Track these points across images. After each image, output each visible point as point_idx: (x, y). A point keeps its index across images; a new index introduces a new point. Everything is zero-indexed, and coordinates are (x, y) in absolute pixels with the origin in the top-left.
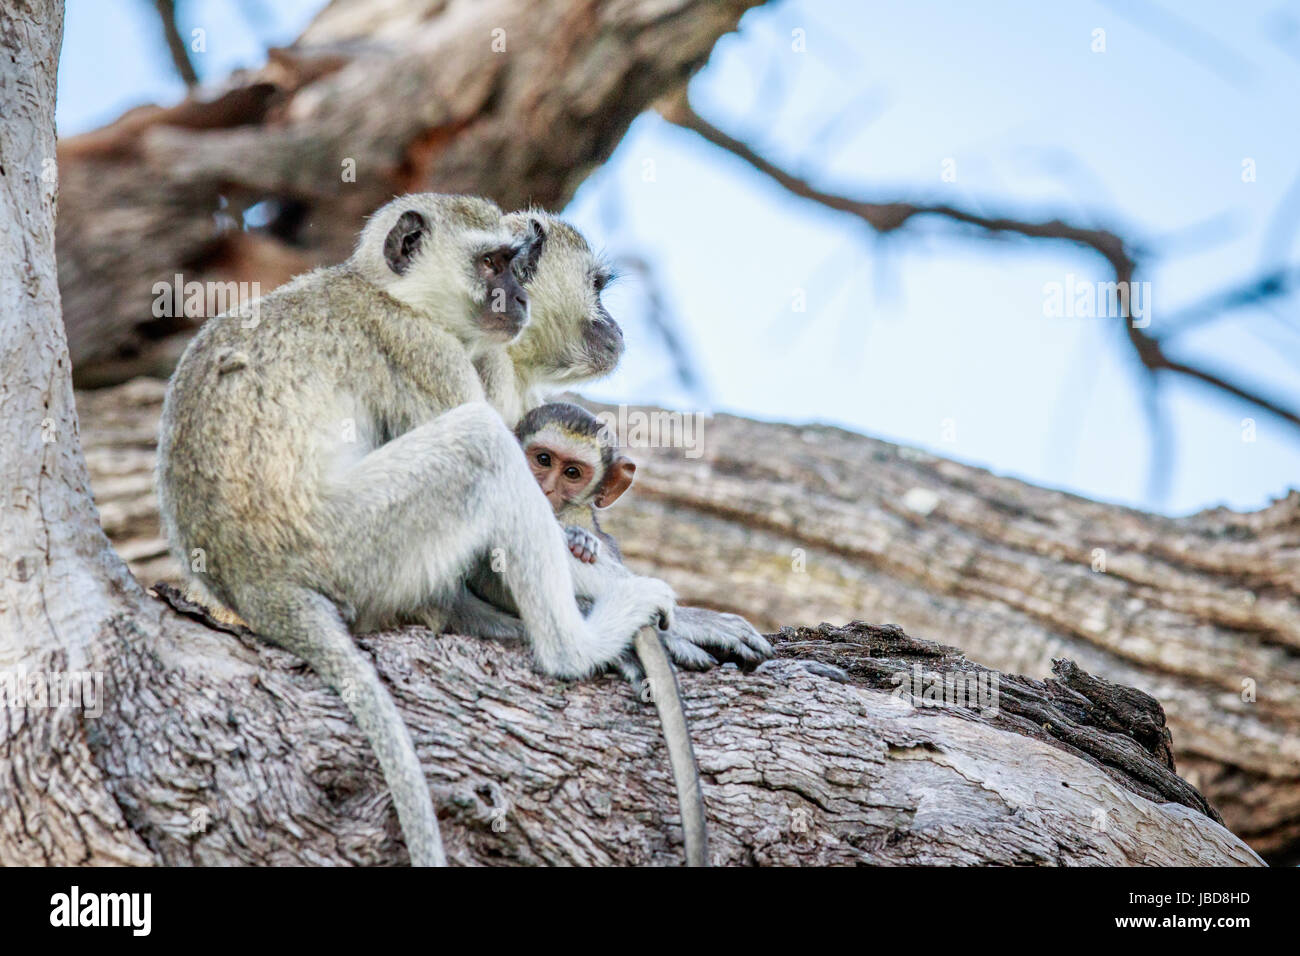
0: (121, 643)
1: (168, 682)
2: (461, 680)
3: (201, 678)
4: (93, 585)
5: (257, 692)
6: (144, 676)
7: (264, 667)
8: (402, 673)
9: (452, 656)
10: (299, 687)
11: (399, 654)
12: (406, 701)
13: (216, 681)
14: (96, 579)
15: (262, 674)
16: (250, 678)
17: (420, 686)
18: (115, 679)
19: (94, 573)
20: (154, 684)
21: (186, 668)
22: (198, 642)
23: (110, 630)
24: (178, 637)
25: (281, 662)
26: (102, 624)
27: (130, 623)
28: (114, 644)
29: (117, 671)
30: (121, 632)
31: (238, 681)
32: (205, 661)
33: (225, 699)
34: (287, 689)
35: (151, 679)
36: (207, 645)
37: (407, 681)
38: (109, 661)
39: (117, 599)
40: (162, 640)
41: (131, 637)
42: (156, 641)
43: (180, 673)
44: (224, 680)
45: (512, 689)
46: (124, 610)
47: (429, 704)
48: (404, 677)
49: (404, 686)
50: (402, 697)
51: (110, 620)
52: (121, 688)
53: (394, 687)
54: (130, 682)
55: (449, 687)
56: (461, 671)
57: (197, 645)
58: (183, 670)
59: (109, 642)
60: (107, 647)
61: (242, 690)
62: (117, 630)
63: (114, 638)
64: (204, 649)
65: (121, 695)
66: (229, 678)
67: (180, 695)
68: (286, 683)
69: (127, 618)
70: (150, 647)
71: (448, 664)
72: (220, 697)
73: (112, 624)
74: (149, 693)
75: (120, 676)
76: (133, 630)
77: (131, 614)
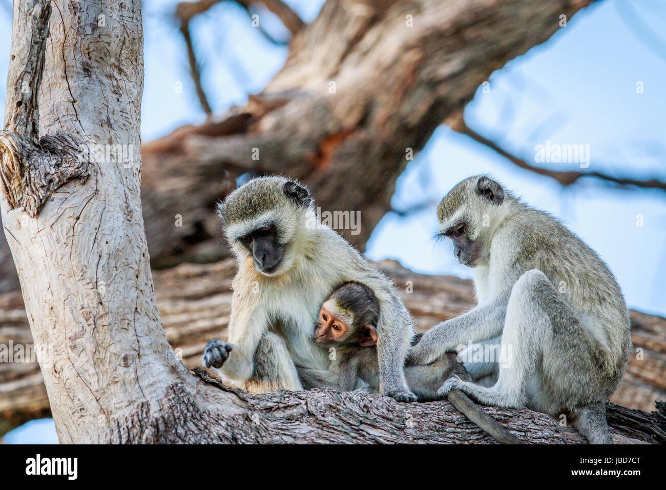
0: (177, 398)
1: (201, 418)
2: (351, 415)
3: (218, 415)
4: (162, 368)
5: (247, 422)
6: (189, 415)
7: (250, 409)
8: (321, 412)
9: (346, 403)
10: (268, 419)
11: (319, 402)
12: (323, 426)
13: (226, 417)
14: (164, 365)
15: (249, 413)
16: (243, 415)
17: (330, 418)
18: (174, 417)
19: (163, 362)
20: (194, 419)
21: (210, 410)
22: (216, 397)
23: (171, 391)
24: (206, 395)
25: (259, 406)
26: (167, 388)
27: (181, 388)
28: (173, 399)
29: (175, 412)
30: (177, 393)
31: (237, 417)
32: (220, 407)
33: (230, 426)
34: (262, 420)
35: (192, 416)
36: (220, 399)
37: (323, 416)
38: (171, 407)
39: (174, 376)
40: (198, 396)
41: (182, 395)
42: (195, 396)
43: (208, 413)
44: (230, 416)
45: (377, 419)
46: (178, 381)
47: (335, 427)
48: (322, 414)
49: (322, 418)
50: (321, 424)
51: (171, 386)
52: (177, 421)
53: (317, 419)
54: (182, 417)
55: (345, 419)
56: (351, 410)
57: (216, 399)
58: (209, 411)
59: (170, 397)
60: (170, 400)
61: (239, 421)
62: (174, 391)
63: (173, 395)
64: (218, 400)
65: (178, 425)
66: (232, 415)
67: (207, 424)
68: (261, 417)
69: (179, 385)
70: (192, 400)
71: (345, 407)
72: (227, 424)
73: (172, 388)
74: (192, 423)
75: (177, 415)
76: (183, 391)
77: (182, 383)
